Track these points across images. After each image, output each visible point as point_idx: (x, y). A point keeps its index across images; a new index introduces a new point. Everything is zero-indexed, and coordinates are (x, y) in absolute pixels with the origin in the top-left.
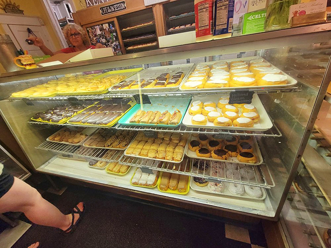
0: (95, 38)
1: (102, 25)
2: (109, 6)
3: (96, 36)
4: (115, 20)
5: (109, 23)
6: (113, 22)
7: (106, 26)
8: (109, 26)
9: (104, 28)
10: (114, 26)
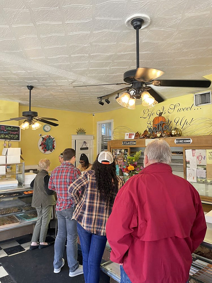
0: (115, 155)
1: (121, 150)
2: (127, 142)
3: (116, 154)
4: (129, 149)
5: (125, 150)
6: (127, 149)
7: (123, 151)
8: (125, 151)
9: (122, 151)
10: (127, 152)
